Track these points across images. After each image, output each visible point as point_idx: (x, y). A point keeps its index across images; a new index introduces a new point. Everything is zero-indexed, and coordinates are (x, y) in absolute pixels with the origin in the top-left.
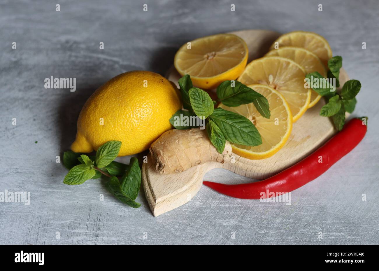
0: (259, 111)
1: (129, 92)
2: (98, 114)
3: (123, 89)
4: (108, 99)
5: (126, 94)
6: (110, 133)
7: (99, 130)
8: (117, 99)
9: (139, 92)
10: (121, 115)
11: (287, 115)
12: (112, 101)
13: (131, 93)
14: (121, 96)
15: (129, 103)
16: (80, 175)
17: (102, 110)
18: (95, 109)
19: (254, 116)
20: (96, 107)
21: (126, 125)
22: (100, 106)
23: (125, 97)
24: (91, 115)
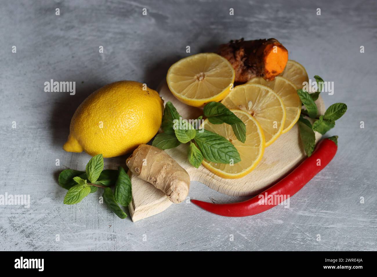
0: (236, 135)
1: (119, 104)
2: (90, 122)
3: (114, 101)
4: (100, 109)
5: (117, 106)
6: (101, 140)
7: (91, 137)
8: (108, 110)
9: (128, 105)
10: (112, 125)
11: (260, 142)
12: (104, 111)
13: (121, 106)
14: (112, 108)
15: (120, 115)
16: (77, 194)
17: (94, 119)
18: (88, 117)
19: (231, 138)
20: (89, 115)
21: (116, 134)
22: (93, 115)
23: (116, 109)
24: (84, 122)
